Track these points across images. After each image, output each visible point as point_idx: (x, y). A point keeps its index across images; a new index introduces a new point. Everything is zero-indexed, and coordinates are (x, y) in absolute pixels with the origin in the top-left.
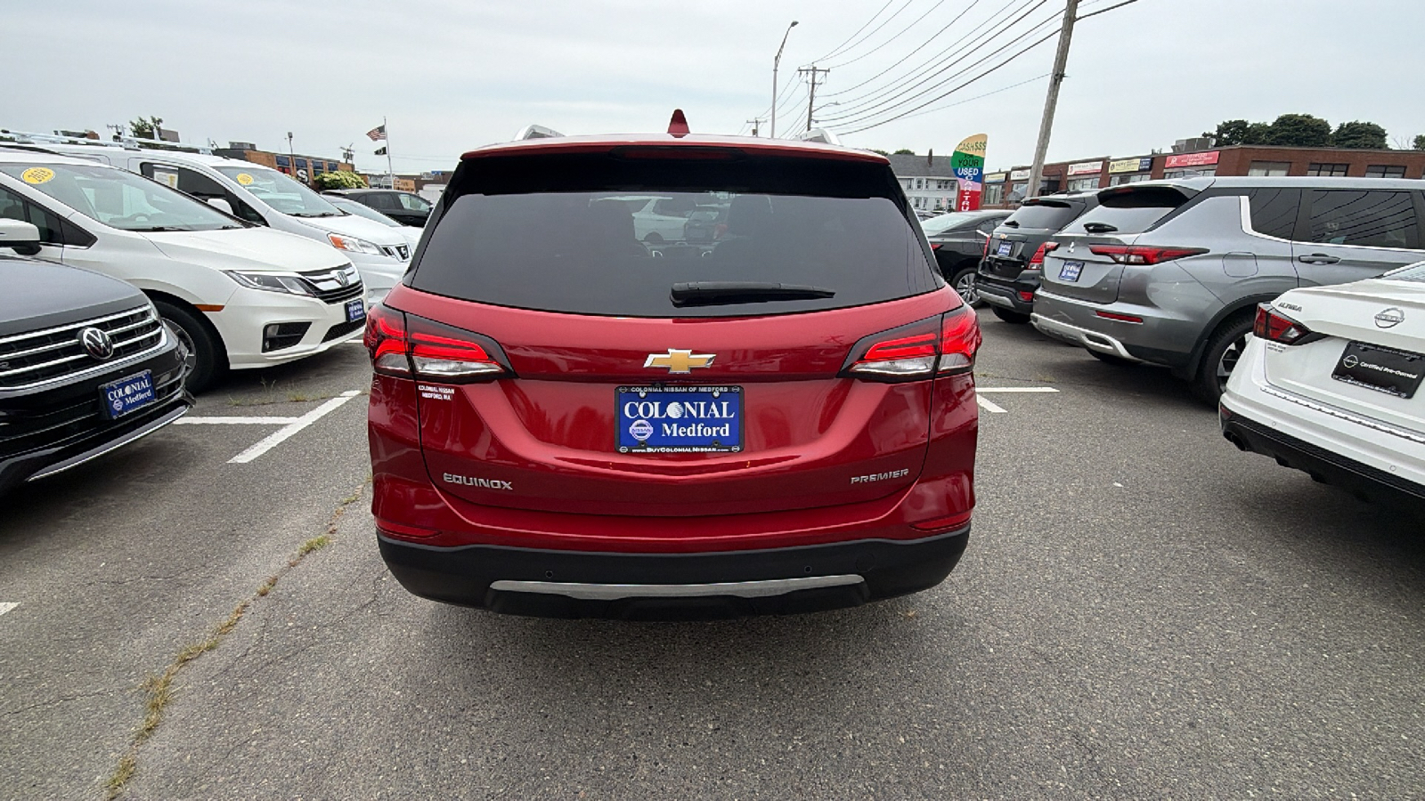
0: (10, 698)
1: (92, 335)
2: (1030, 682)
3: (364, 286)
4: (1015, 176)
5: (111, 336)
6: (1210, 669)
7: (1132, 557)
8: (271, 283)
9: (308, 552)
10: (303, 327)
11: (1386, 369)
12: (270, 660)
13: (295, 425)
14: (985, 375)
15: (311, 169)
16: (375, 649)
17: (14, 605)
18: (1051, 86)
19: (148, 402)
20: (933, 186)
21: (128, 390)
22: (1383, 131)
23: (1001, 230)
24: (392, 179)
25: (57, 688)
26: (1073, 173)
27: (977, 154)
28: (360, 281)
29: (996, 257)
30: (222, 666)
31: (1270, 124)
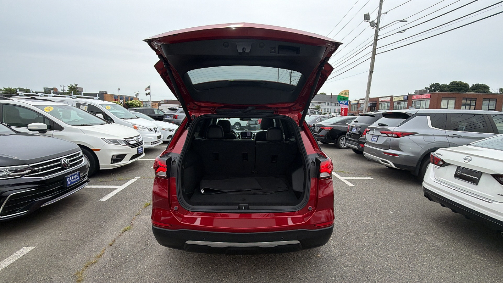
0: (34, 277)
1: (65, 161)
2: (357, 279)
3: (144, 142)
4: (361, 102)
5: (70, 161)
6: (417, 276)
7: (394, 237)
8: (115, 142)
9: (125, 232)
10: (124, 156)
11: (469, 176)
12: (113, 267)
13: (120, 188)
14: (348, 173)
15: (125, 99)
16: (146, 264)
17: (34, 248)
18: (369, 75)
19: (78, 181)
20: (333, 105)
21: (72, 178)
22: (488, 86)
23: (353, 124)
24: (151, 103)
25: (48, 275)
26: (381, 101)
27: (346, 96)
28: (142, 140)
29: (351, 132)
30: (99, 269)
31: (448, 84)
